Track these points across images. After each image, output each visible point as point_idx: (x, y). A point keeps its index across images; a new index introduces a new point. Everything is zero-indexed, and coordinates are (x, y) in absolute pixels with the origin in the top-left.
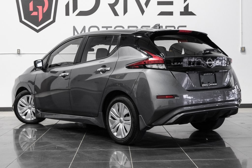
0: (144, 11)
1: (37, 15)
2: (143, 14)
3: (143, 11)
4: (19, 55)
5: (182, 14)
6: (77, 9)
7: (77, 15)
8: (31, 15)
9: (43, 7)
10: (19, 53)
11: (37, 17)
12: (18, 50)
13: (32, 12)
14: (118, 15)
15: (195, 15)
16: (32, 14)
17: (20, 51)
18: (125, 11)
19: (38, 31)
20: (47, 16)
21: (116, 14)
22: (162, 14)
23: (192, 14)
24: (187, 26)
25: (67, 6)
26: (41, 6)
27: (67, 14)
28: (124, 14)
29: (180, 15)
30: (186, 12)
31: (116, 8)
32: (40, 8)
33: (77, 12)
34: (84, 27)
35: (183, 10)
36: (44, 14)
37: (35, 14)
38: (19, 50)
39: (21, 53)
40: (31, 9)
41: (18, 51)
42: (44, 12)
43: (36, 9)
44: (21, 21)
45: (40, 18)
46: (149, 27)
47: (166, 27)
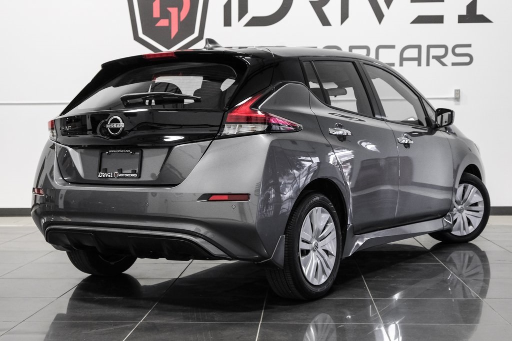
0: (383, 16)
1: (168, 25)
2: (380, 21)
3: (380, 16)
5: (462, 19)
6: (246, 12)
7: (247, 25)
8: (156, 25)
9: (180, 10)
11: (168, 29)
13: (158, 20)
14: (329, 25)
15: (490, 22)
16: (158, 24)
18: (345, 16)
20: (187, 27)
21: (325, 22)
22: (421, 20)
23: (483, 19)
24: (472, 46)
25: (227, 8)
26: (176, 7)
27: (227, 22)
28: (342, 22)
29: (459, 22)
30: (471, 16)
31: (325, 9)
32: (173, 11)
33: (247, 18)
35: (464, 13)
36: (181, 24)
37: (163, 23)
40: (156, 13)
42: (181, 20)
43: (165, 14)
44: (137, 38)
45: (174, 31)
46: (393, 47)
47: (429, 47)
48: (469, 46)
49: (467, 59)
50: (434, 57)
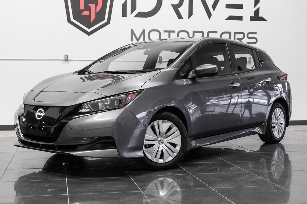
0: (211, 15)
1: (89, 14)
2: (209, 18)
3: (209, 15)
4: (66, 62)
5: (252, 19)
6: (136, 9)
7: (136, 16)
9: (96, 6)
10: (66, 60)
11: (89, 17)
12: (65, 55)
13: (82, 11)
14: (182, 18)
15: (266, 21)
16: (83, 14)
17: (67, 57)
18: (190, 14)
19: (89, 34)
20: (100, 16)
21: (180, 17)
22: (231, 18)
23: (262, 19)
24: (257, 33)
25: (124, 5)
26: (94, 4)
27: (124, 14)
28: (189, 17)
29: (250, 20)
30: (257, 17)
31: (180, 9)
32: (92, 6)
33: (136, 13)
34: (144, 31)
35: (253, 15)
36: (97, 14)
37: (86, 13)
38: (67, 55)
39: (69, 59)
40: (82, 7)
41: (65, 57)
42: (97, 12)
43: (87, 8)
44: (69, 21)
45: (93, 18)
46: (216, 32)
47: (235, 33)
48: (256, 33)
49: (254, 41)
50: (238, 39)
